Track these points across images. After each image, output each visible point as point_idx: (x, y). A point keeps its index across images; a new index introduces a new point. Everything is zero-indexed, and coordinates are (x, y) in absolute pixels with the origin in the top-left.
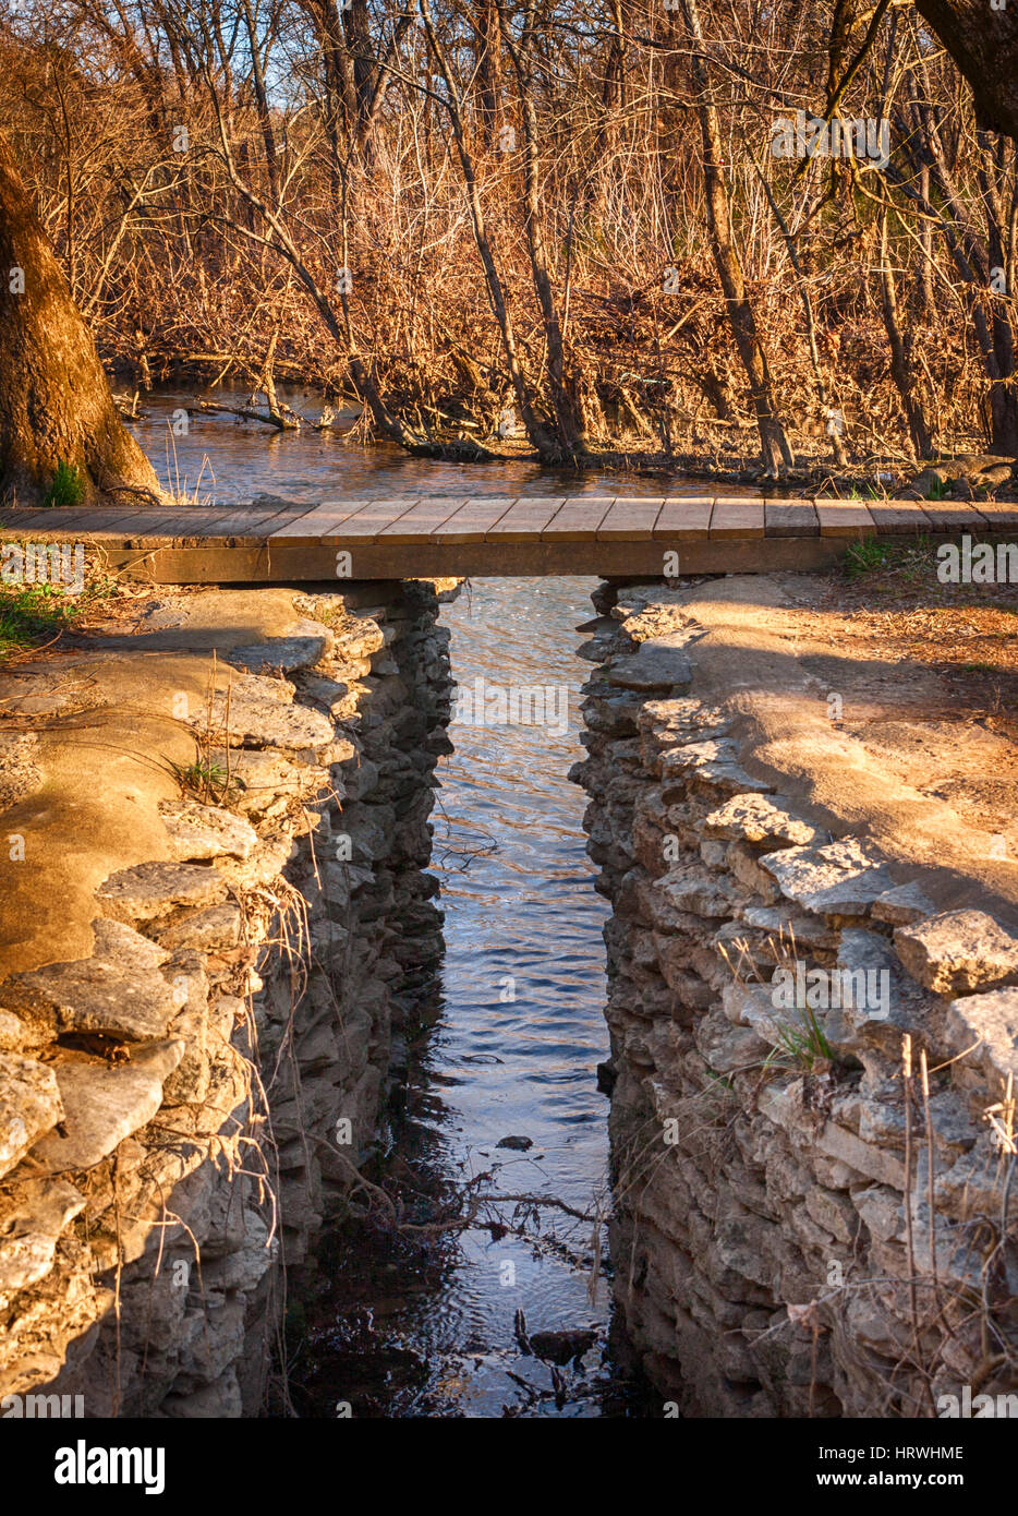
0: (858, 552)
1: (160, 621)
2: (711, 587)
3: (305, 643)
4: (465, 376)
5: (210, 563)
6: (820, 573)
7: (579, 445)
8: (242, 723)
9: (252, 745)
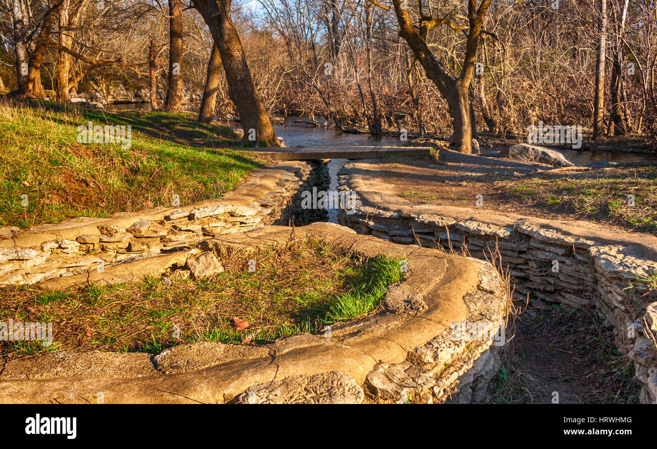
0: (383, 155)
1: (278, 165)
2: (360, 160)
3: (297, 168)
4: (357, 114)
5: (285, 157)
6: (378, 158)
7: (380, 130)
8: (286, 178)
9: (287, 180)
